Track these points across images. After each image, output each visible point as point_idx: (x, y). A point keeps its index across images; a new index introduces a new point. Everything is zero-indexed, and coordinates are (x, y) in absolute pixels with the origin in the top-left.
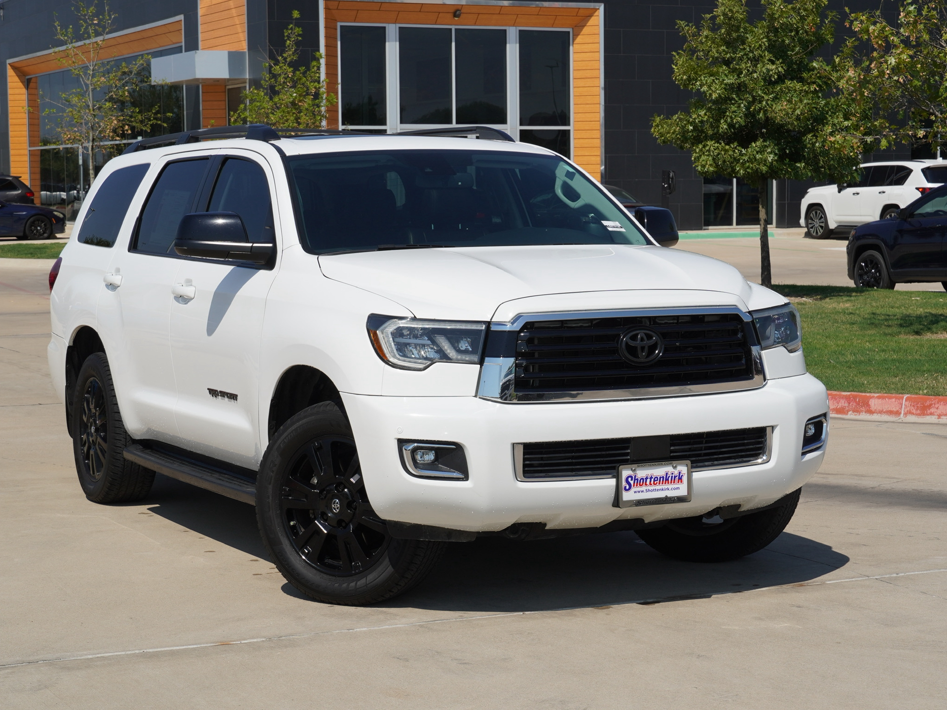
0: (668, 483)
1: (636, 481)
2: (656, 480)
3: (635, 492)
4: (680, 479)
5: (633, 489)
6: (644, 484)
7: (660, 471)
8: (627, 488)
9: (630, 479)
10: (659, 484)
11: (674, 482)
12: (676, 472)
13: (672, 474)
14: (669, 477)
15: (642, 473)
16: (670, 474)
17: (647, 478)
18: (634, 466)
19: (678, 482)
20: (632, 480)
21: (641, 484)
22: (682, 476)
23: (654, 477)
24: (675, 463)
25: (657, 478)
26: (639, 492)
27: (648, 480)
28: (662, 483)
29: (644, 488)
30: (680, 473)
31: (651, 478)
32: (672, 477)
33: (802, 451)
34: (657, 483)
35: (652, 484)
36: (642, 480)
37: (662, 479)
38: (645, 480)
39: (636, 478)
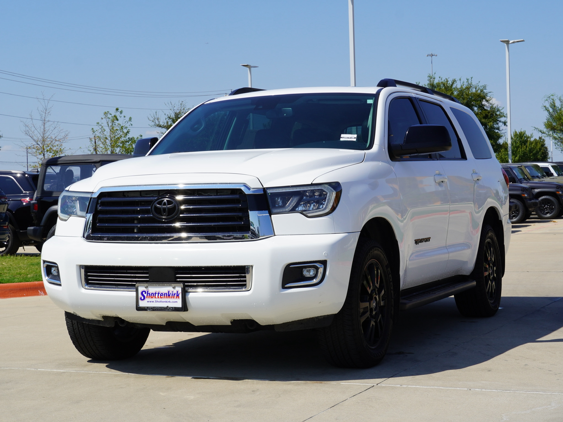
0: (170, 298)
1: (148, 294)
2: (162, 295)
3: (148, 302)
4: (178, 296)
5: (147, 300)
6: (154, 297)
7: (164, 289)
8: (143, 298)
9: (144, 293)
10: (164, 298)
11: (174, 298)
12: (175, 292)
13: (173, 292)
14: (170, 294)
15: (152, 289)
16: (171, 292)
17: (156, 293)
18: (146, 285)
19: (177, 298)
20: (145, 293)
21: (152, 297)
22: (179, 294)
23: (160, 293)
24: (173, 285)
25: (163, 294)
26: (150, 302)
27: (157, 295)
28: (166, 298)
29: (154, 299)
30: (177, 292)
31: (159, 294)
32: (172, 294)
33: (285, 286)
34: (162, 297)
35: (159, 298)
36: (152, 294)
37: (166, 294)
38: (154, 294)
39: (149, 293)
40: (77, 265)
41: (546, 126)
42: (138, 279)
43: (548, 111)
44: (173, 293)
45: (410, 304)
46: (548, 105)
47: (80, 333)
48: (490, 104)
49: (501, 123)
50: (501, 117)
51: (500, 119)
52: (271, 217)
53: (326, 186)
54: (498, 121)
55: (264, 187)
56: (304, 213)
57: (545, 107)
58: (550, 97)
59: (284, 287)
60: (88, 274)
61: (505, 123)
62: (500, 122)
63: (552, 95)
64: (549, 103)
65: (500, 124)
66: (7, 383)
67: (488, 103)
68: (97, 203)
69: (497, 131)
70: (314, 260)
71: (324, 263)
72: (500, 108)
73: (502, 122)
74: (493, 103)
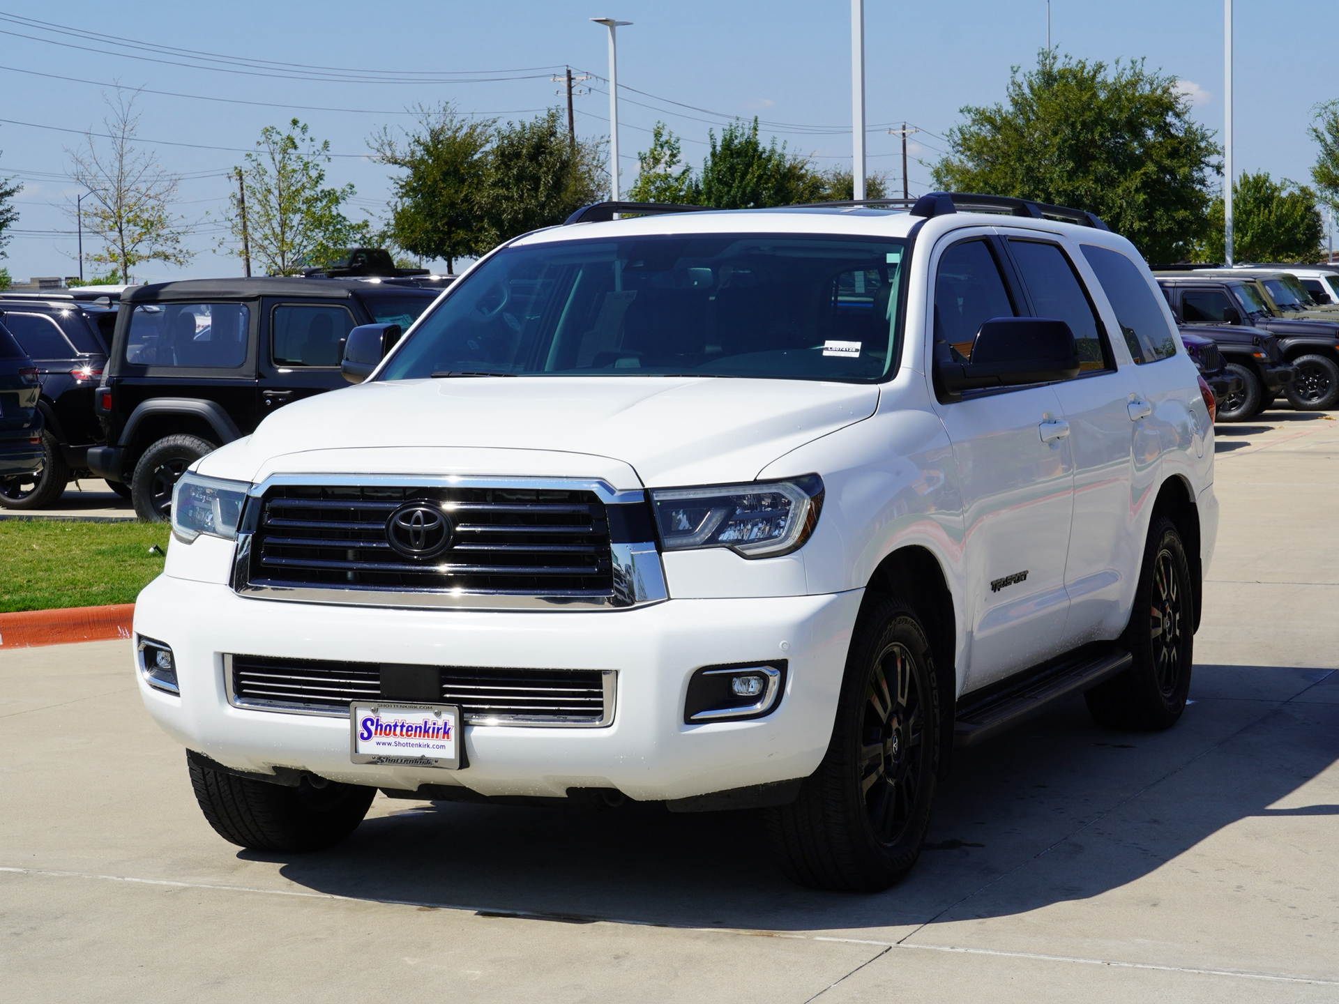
0: (428, 737)
1: (379, 727)
2: (410, 730)
3: (378, 743)
4: (446, 733)
5: (375, 739)
6: (392, 734)
7: (416, 717)
8: (366, 735)
9: (369, 723)
10: (415, 736)
11: (437, 737)
12: (440, 723)
14: (429, 728)
15: (388, 716)
16: (430, 724)
17: (396, 726)
18: (374, 705)
19: (444, 738)
20: (372, 724)
21: (388, 732)
22: (449, 729)
23: (407, 726)
24: (437, 708)
25: (412, 727)
26: (384, 744)
27: (398, 729)
28: (420, 736)
29: (391, 739)
30: (446, 724)
31: (402, 726)
32: (434, 728)
33: (692, 718)
34: (411, 734)
35: (403, 736)
36: (388, 728)
37: (418, 729)
38: (393, 728)
39: (380, 723)
40: (216, 653)
41: (1316, 177)
42: (355, 689)
43: (1323, 141)
44: (436, 726)
45: (977, 731)
46: (1322, 128)
47: (220, 793)
48: (1185, 123)
49: (1211, 168)
50: (1210, 153)
51: (1207, 159)
52: (660, 555)
53: (790, 485)
54: (1203, 163)
55: (646, 487)
56: (737, 547)
57: (1315, 131)
58: (1326, 107)
59: (688, 721)
60: (242, 673)
61: (1219, 169)
62: (1208, 165)
63: (1333, 104)
64: (1325, 122)
65: (1208, 171)
66: (56, 918)
67: (1180, 121)
68: (263, 510)
69: (1198, 187)
70: (759, 660)
71: (781, 666)
72: (1209, 133)
73: (1212, 166)
74: (1192, 121)
